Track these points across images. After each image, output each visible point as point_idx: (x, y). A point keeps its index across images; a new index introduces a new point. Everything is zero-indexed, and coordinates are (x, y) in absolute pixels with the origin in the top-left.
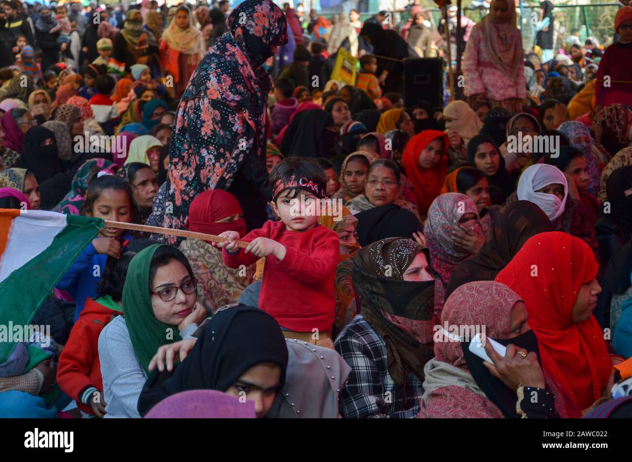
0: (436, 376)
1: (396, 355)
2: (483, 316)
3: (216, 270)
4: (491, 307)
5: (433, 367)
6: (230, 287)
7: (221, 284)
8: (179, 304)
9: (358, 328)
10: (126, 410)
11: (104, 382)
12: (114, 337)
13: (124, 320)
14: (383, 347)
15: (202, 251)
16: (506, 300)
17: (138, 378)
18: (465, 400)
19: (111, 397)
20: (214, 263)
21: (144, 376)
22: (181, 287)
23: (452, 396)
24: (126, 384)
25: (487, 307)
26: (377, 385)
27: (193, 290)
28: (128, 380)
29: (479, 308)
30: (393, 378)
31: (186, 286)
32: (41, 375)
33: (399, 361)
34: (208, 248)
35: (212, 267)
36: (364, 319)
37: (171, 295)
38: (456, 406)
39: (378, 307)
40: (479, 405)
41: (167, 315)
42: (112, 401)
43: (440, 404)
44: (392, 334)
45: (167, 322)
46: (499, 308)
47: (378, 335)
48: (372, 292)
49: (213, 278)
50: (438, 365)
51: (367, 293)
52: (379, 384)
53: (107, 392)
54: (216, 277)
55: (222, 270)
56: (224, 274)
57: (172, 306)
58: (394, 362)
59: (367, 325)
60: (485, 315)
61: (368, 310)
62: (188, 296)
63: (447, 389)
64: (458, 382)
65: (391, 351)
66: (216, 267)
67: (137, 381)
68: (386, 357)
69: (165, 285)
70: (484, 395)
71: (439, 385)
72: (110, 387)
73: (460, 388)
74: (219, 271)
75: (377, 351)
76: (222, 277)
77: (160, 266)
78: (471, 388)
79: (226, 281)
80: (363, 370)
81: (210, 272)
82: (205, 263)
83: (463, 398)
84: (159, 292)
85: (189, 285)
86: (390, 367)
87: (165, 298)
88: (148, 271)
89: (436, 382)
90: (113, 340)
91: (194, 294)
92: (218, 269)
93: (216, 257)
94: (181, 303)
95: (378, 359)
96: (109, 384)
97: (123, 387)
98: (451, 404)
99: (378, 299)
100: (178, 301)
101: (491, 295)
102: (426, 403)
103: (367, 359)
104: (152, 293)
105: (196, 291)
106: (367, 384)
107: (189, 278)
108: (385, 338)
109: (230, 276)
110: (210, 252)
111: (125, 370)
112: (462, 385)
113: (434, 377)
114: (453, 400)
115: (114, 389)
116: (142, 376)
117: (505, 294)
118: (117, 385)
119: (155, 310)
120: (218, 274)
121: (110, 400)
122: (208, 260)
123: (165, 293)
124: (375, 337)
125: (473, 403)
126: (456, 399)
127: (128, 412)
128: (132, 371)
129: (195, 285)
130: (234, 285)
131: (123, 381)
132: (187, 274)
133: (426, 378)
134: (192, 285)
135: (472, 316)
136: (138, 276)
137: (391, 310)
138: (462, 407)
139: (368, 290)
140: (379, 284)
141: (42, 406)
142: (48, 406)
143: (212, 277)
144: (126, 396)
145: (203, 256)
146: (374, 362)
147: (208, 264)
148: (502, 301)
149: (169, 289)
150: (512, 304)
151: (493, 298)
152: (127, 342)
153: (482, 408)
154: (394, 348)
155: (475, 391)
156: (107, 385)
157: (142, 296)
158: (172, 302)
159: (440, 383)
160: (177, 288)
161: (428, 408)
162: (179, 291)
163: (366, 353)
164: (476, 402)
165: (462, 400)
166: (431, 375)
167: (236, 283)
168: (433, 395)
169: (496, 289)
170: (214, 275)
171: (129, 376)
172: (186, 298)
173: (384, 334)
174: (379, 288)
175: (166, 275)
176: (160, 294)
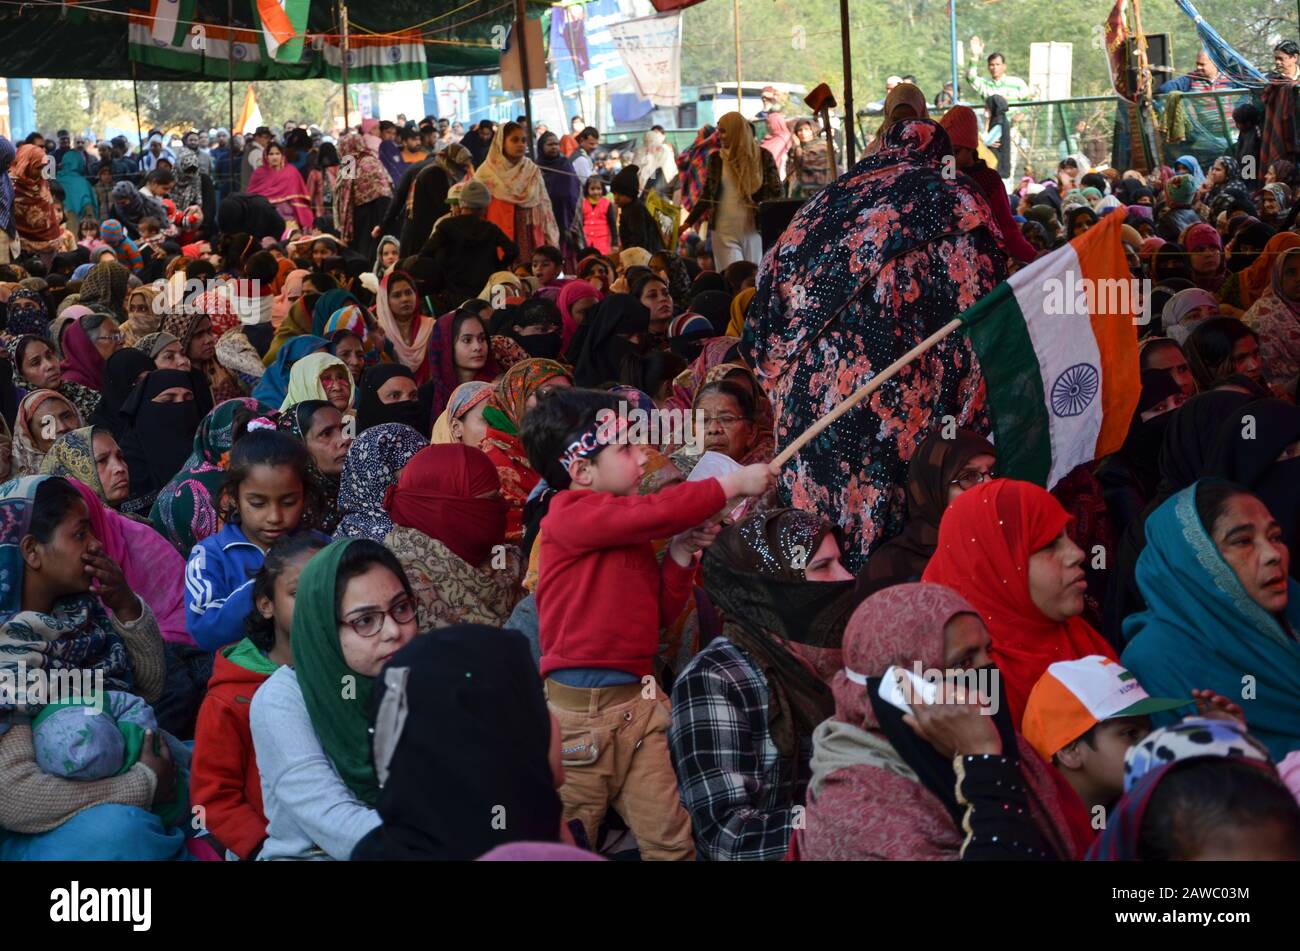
0: (833, 748)
1: (784, 703)
2: (897, 639)
3: (445, 585)
4: (911, 623)
5: (829, 732)
6: (468, 613)
7: (453, 607)
8: (387, 641)
9: (721, 656)
10: (303, 827)
11: (263, 782)
12: (276, 702)
13: (293, 673)
14: (761, 691)
15: (421, 551)
16: (938, 612)
17: (321, 771)
18: (883, 789)
19: (277, 807)
20: (441, 573)
21: (331, 767)
22: (391, 612)
23: (861, 781)
24: (299, 782)
25: (907, 623)
26: (746, 754)
27: (411, 615)
28: (304, 775)
29: (892, 626)
30: (776, 744)
31: (399, 610)
32: (151, 775)
33: (787, 714)
34: (434, 547)
35: (437, 578)
36: (729, 643)
37: (372, 625)
38: (867, 799)
39: (760, 626)
40: (909, 796)
41: (368, 661)
42: (279, 815)
43: (841, 796)
44: (778, 667)
45: (369, 674)
46: (925, 624)
47: (754, 668)
48: (747, 603)
49: (439, 598)
50: (836, 729)
51: (738, 604)
52: (750, 754)
53: (268, 799)
54: (445, 595)
55: (455, 583)
56: (458, 592)
57: (375, 645)
58: (780, 716)
59: (734, 653)
60: (902, 637)
61: (739, 628)
62: (403, 627)
63: (852, 770)
64: (872, 758)
65: (776, 696)
66: (445, 579)
67: (318, 776)
68: (765, 707)
69: (362, 609)
70: (915, 778)
71: (839, 763)
72: (274, 789)
73: (874, 768)
74: (450, 586)
75: (752, 696)
76: (454, 597)
77: (353, 576)
78: (893, 767)
79: (461, 603)
80: (725, 728)
81: (435, 587)
82: (426, 572)
83: (881, 783)
84: (352, 622)
85: (404, 609)
86: (772, 723)
87: (363, 632)
88: (332, 585)
89: (833, 759)
90: (275, 706)
91: (414, 622)
92: (448, 582)
93: (447, 564)
94: (391, 639)
95: (752, 709)
96: (272, 784)
97: (297, 788)
98: (858, 795)
99: (760, 615)
100: (385, 636)
101: (913, 604)
102: (817, 795)
103: (733, 710)
104: (340, 623)
105: (416, 617)
106: (730, 752)
107: (405, 596)
108: (768, 672)
109: (468, 595)
110: (435, 555)
111: (297, 759)
112: (879, 763)
113: (829, 750)
114: (863, 789)
115: (282, 793)
116: (326, 767)
117: (939, 602)
118: (287, 784)
119: (346, 652)
120: (448, 591)
121: (275, 812)
122: (431, 567)
123: (362, 623)
124: (749, 672)
125: (898, 793)
126: (868, 786)
127: (308, 830)
128: (310, 759)
129: (414, 608)
130: (476, 610)
131: (294, 777)
132: (400, 589)
133: (815, 752)
134: (409, 607)
135: (881, 640)
136: (316, 594)
137: (783, 632)
138: (879, 801)
139: (739, 599)
140: (761, 588)
141: (157, 830)
142: (168, 830)
143: (438, 596)
144: (301, 804)
145: (422, 560)
146: (745, 713)
147: (430, 574)
148: (932, 612)
149: (369, 616)
150: (948, 616)
151: (916, 609)
152: (301, 709)
153: (912, 801)
154: (781, 692)
155: (900, 773)
156: (268, 786)
157: (324, 629)
158: (376, 638)
159: (840, 760)
160: (383, 613)
161: (820, 803)
162: (388, 619)
163: (733, 698)
164: (903, 791)
165: (878, 789)
166: (824, 747)
167: (479, 607)
168: (829, 781)
169: (925, 594)
170: (440, 592)
171: (304, 768)
172: (400, 630)
173: (765, 665)
174: (762, 595)
175: (365, 591)
176: (354, 625)
